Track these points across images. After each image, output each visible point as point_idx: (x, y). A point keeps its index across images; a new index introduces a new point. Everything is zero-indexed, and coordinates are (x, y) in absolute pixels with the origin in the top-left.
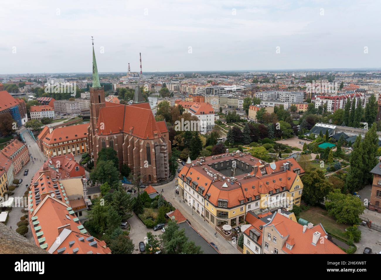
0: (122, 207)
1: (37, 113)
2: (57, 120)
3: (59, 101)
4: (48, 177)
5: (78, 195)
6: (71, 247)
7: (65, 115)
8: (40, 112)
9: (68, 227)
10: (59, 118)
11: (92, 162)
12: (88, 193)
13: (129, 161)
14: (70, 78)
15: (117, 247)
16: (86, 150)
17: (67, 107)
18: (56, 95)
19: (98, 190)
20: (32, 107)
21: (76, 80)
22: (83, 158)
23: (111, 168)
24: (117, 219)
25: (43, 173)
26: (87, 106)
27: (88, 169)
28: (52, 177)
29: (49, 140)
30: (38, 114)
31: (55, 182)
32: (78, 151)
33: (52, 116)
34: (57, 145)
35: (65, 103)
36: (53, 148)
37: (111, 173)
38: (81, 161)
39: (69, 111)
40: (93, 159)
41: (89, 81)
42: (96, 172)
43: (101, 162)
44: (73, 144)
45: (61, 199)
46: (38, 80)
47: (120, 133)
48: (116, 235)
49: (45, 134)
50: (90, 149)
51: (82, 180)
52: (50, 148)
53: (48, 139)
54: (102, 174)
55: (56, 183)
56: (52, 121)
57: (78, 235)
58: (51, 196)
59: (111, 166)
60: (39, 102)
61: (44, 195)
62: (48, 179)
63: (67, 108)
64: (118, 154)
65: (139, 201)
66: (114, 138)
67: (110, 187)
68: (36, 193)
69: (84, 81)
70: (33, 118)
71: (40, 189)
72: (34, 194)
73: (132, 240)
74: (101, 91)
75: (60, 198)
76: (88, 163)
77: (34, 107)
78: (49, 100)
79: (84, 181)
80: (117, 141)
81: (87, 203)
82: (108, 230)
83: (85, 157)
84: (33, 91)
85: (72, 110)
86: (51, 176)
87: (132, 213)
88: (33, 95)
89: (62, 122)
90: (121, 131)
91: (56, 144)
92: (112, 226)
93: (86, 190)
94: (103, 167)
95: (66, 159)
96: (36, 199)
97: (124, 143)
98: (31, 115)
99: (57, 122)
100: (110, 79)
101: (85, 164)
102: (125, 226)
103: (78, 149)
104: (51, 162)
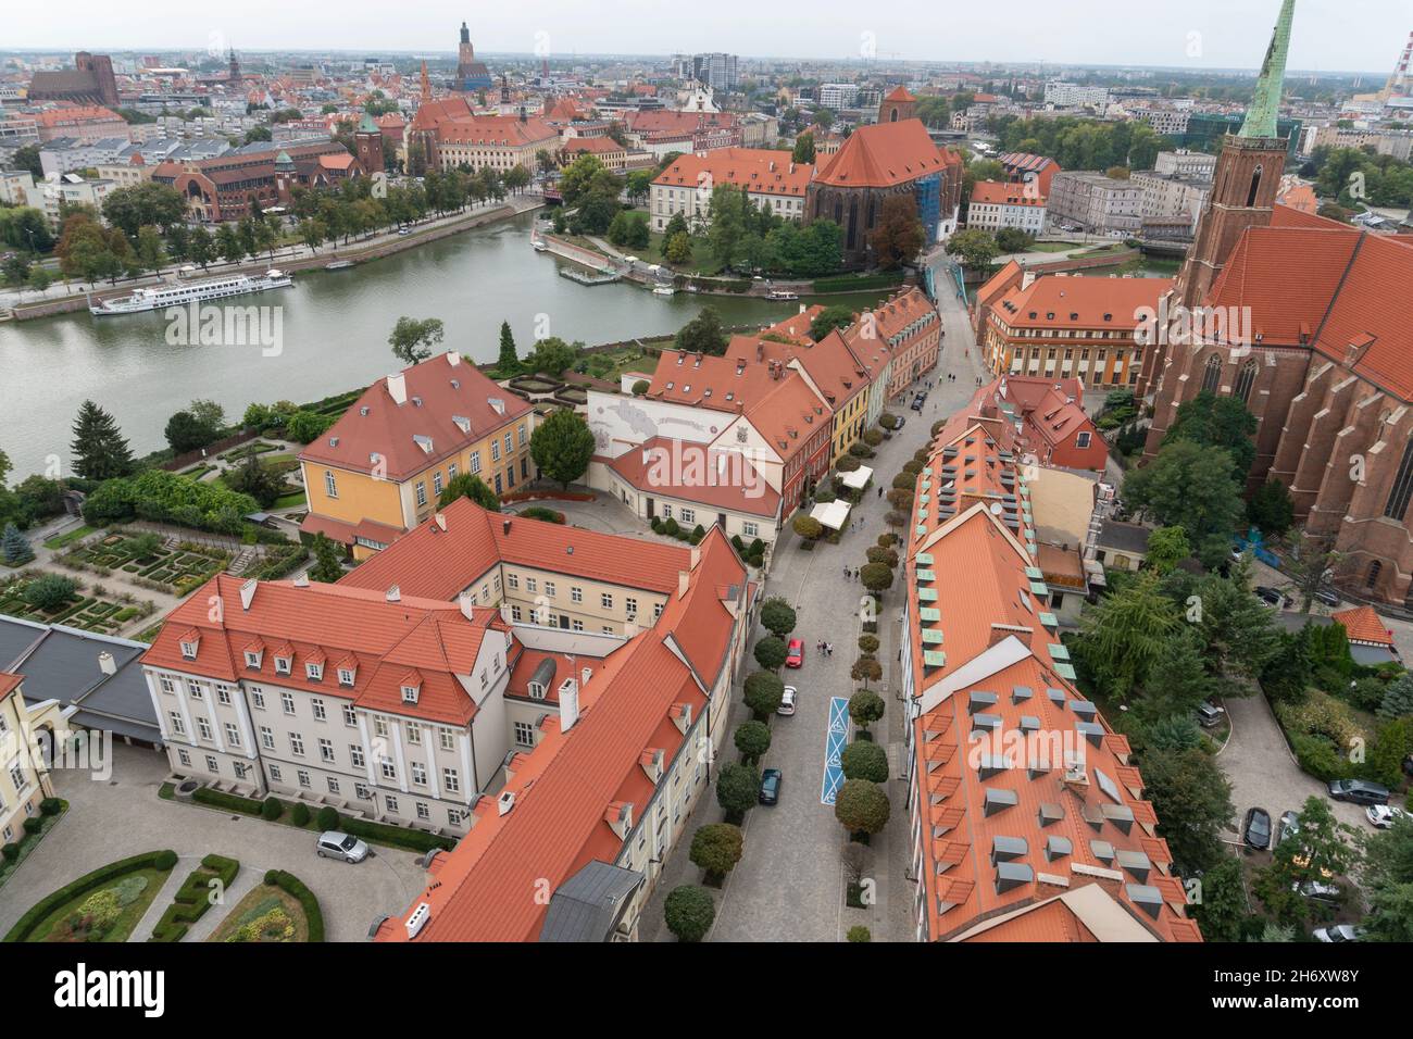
0: (1220, 644)
1: (989, 207)
2: (1051, 245)
3: (1071, 174)
4: (993, 441)
5: (1065, 533)
6: (1016, 704)
7: (1079, 230)
8: (1000, 207)
9: (1025, 638)
10: (1055, 238)
11: (1138, 429)
12: (1099, 540)
13: (1297, 474)
14: (1129, 89)
15: (1168, 784)
16: (1128, 377)
17: (1096, 200)
18: (1066, 152)
19: (1139, 540)
20: (980, 184)
21: (1151, 95)
22: (1108, 405)
23: (1218, 482)
24: (1194, 682)
25: (979, 425)
26: (1171, 205)
27: (1119, 452)
28: (1000, 446)
29: (1014, 311)
30: (992, 214)
31: (1009, 466)
32: (1096, 373)
33: (1035, 227)
34: (1034, 335)
35: (1091, 185)
36: (1017, 343)
37: (1211, 498)
38: (1098, 413)
39: (1096, 218)
40: (1146, 420)
41: (1200, 106)
42: (1154, 475)
43: (1183, 444)
44: (1087, 344)
45: (1015, 531)
46: (1016, 88)
47: (1296, 347)
48: (1174, 737)
49: (1004, 289)
50: (1143, 381)
51: (1096, 488)
52: (1009, 342)
53: (1010, 308)
54: (1173, 490)
55: (1011, 470)
56: (1029, 244)
57: (1049, 678)
58: (989, 508)
59: (1220, 470)
60: (1006, 170)
61: (970, 500)
62: (988, 449)
63: (1095, 204)
64: (1258, 434)
65: (1300, 653)
66: (1262, 362)
67: (1191, 549)
68: (945, 481)
69: (1179, 104)
70: (975, 222)
71: (960, 474)
72: (937, 482)
73: (1229, 788)
74: (1270, 155)
75: (1014, 524)
76: (1123, 431)
77: (986, 187)
78: (1038, 165)
79: (1101, 495)
80: (1272, 377)
81: (1090, 574)
82: (1143, 703)
83: (1115, 404)
84: (993, 126)
85: (1111, 213)
86: (1001, 440)
87: (1254, 686)
88: (988, 142)
89: (1061, 256)
90: (1307, 344)
91: (1031, 332)
92: (1166, 698)
93: (1099, 529)
94: (1184, 466)
95: (1056, 393)
96: (942, 503)
97: (1304, 395)
98: (970, 212)
99: (1046, 251)
100: (1292, 102)
101: (1110, 427)
102: (1207, 716)
103: (1100, 366)
104: (1003, 390)
